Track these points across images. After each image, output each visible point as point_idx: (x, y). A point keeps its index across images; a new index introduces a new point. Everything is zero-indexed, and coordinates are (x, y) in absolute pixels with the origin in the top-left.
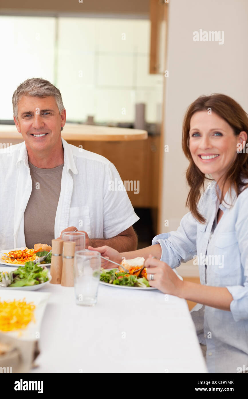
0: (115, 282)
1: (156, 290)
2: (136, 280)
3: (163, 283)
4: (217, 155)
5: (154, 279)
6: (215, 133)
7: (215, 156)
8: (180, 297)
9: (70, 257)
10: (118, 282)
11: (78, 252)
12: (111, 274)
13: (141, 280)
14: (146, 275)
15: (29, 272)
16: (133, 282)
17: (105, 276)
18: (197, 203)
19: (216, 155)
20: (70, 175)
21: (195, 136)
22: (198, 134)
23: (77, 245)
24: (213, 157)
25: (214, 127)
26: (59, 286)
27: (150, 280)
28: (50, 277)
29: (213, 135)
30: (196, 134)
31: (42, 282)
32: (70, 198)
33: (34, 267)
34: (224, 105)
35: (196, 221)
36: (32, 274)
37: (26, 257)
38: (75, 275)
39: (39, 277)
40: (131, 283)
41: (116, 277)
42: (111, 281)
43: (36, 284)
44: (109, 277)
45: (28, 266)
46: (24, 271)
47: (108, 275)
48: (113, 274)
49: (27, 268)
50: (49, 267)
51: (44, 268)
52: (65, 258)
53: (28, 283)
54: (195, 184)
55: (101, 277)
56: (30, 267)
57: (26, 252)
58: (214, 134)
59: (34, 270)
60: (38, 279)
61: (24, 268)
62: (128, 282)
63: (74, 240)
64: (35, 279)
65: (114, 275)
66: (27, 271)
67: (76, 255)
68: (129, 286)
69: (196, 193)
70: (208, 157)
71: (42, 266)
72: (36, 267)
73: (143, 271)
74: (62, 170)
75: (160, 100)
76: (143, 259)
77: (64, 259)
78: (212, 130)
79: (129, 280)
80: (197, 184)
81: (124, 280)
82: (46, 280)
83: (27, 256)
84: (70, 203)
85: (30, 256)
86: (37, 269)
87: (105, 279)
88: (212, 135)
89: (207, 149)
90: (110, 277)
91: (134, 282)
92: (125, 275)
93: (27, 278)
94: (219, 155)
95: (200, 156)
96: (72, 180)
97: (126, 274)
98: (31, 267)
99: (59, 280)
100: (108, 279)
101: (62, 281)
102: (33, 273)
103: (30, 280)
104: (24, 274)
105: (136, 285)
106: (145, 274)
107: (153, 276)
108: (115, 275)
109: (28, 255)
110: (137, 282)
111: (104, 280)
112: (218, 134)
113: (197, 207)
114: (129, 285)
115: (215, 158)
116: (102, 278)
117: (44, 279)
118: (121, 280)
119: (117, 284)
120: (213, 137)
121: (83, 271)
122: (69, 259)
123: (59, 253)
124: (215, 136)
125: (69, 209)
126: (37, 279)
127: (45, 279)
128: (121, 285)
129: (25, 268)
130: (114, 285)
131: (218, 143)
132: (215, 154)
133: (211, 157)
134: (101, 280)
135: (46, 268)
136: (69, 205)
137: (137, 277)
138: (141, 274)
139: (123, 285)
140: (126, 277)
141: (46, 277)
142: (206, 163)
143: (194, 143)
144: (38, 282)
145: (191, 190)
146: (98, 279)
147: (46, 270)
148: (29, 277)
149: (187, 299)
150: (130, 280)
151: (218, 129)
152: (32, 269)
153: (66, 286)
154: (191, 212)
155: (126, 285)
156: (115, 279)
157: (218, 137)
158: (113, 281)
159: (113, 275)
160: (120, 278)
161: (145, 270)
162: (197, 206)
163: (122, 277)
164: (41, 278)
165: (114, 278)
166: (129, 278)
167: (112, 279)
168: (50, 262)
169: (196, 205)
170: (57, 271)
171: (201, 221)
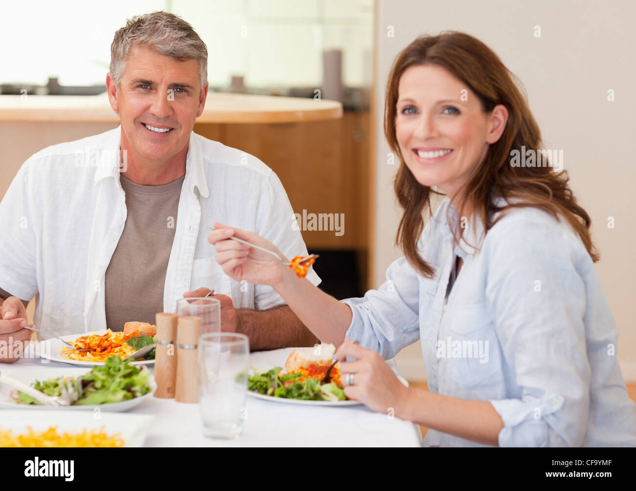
0: (278, 391)
1: (361, 406)
2: (318, 387)
3: (371, 390)
4: (449, 151)
5: (355, 383)
6: (446, 109)
7: (445, 152)
8: (403, 419)
9: (192, 347)
10: (283, 392)
11: (206, 336)
12: (270, 377)
13: (327, 388)
14: (339, 377)
15: (113, 376)
16: (313, 391)
17: (258, 381)
18: (418, 239)
19: (447, 149)
20: (195, 197)
21: (407, 112)
22: (412, 109)
23: (205, 324)
24: (441, 153)
25: (443, 97)
26: (171, 402)
27: (347, 386)
28: (153, 384)
29: (442, 113)
30: (409, 109)
31: (138, 394)
32: (194, 241)
33: (122, 367)
34: (464, 54)
35: (417, 272)
36: (118, 380)
37: (110, 348)
38: (201, 381)
39: (132, 385)
40: (308, 394)
41: (280, 383)
42: (270, 391)
43: (126, 398)
44: (266, 382)
45: (112, 365)
46: (103, 374)
47: (264, 379)
48: (275, 377)
49: (110, 368)
50: (150, 366)
51: (142, 369)
52: (182, 347)
53: (111, 397)
54: (412, 203)
55: (251, 384)
56: (115, 368)
57: (109, 339)
58: (444, 110)
59: (124, 372)
60: (130, 390)
61: (103, 368)
62: (302, 391)
63: (198, 314)
64: (124, 389)
65: (277, 381)
66: (109, 374)
67: (202, 342)
68: (305, 399)
69: (414, 221)
70: (431, 155)
71: (137, 365)
72: (127, 367)
73: (333, 370)
74: (181, 188)
75: (368, 43)
76: (331, 348)
77: (179, 351)
78: (439, 103)
79: (305, 388)
80: (416, 203)
81: (294, 388)
82: (147, 390)
83: (110, 345)
84: (193, 251)
85: (117, 346)
86: (129, 371)
87: (259, 388)
88: (440, 111)
89: (428, 139)
90: (269, 384)
91: (315, 392)
92: (297, 379)
93: (108, 389)
94: (452, 150)
95: (416, 151)
96: (199, 208)
97: (299, 376)
98: (118, 366)
99: (171, 390)
100: (265, 386)
101: (177, 392)
102: (121, 377)
103: (114, 392)
104: (103, 381)
105: (317, 396)
106: (336, 376)
107: (352, 377)
108: (279, 378)
109: (112, 344)
110: (320, 391)
111: (256, 388)
112: (450, 111)
113: (417, 248)
114: (304, 397)
115: (445, 155)
116: (253, 386)
117: (142, 389)
118: (290, 388)
119: (282, 396)
120: (441, 115)
121: (217, 372)
122: (190, 349)
123: (171, 340)
124: (446, 114)
125: (191, 261)
126: (128, 388)
127: (144, 390)
128: (289, 398)
129: (105, 370)
130: (276, 399)
131: (451, 127)
132: (444, 149)
133: (437, 154)
134: (251, 389)
135: (145, 368)
136: (192, 256)
137: (319, 382)
138: (328, 374)
139: (293, 397)
140: (299, 382)
141: (147, 386)
142: (426, 164)
143: (404, 125)
144: (129, 394)
145: (405, 215)
146: (244, 386)
147: (146, 372)
148: (113, 387)
149: (415, 422)
150: (307, 387)
151: (450, 101)
152: (119, 370)
153: (184, 402)
154: (406, 257)
155: (300, 398)
156: (279, 386)
157: (452, 117)
158: (275, 389)
159: (274, 380)
160: (287, 385)
161: (335, 369)
162: (417, 245)
163: (290, 382)
164: (136, 388)
165: (276, 385)
166: (304, 384)
167: (272, 386)
168: (153, 357)
169: (416, 242)
170: (167, 373)
171: (425, 273)
